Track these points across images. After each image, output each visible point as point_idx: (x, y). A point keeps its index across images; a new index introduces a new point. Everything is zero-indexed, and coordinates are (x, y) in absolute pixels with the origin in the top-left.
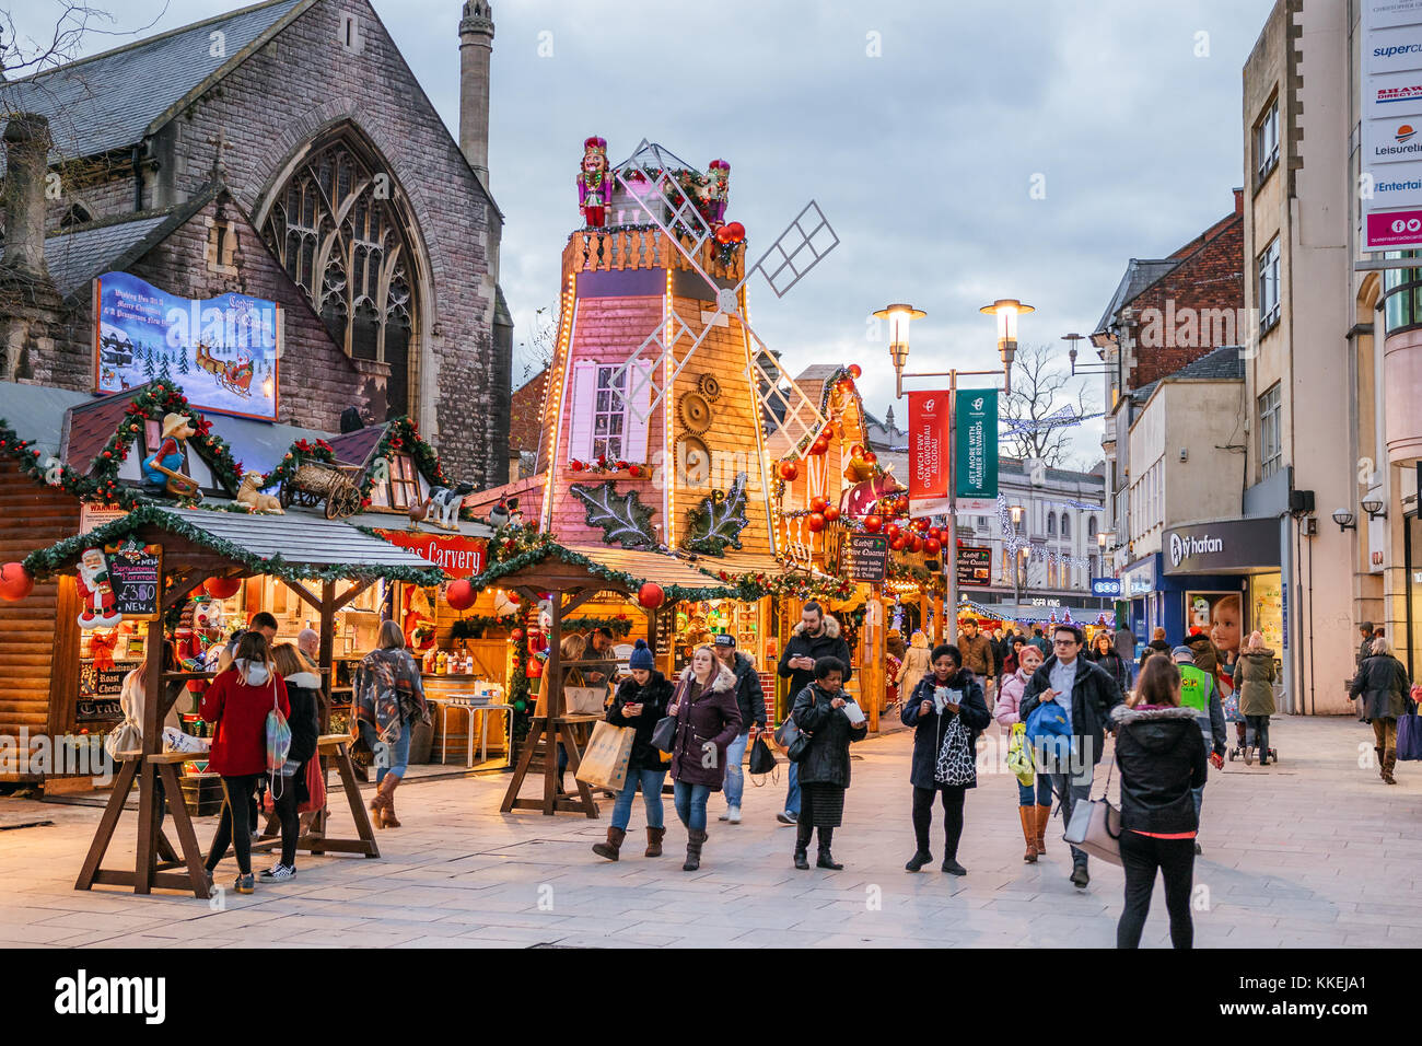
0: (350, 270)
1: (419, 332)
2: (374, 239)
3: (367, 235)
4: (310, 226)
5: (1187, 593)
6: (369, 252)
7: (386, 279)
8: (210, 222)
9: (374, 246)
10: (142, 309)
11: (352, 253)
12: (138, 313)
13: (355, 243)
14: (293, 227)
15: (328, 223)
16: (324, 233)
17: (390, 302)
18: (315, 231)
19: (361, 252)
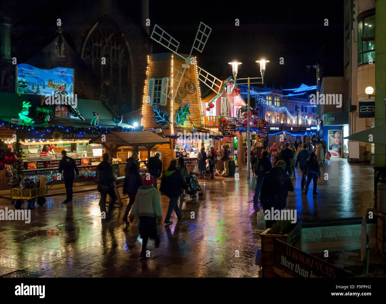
0: (111, 55)
1: (130, 70)
2: (117, 46)
3: (115, 46)
4: (99, 43)
5: (329, 130)
6: (116, 50)
7: (120, 57)
8: (56, 43)
9: (117, 48)
10: (30, 73)
11: (111, 50)
12: (29, 74)
13: (112, 48)
14: (94, 44)
15: (104, 43)
16: (103, 46)
17: (122, 63)
18: (101, 45)
19: (114, 50)
